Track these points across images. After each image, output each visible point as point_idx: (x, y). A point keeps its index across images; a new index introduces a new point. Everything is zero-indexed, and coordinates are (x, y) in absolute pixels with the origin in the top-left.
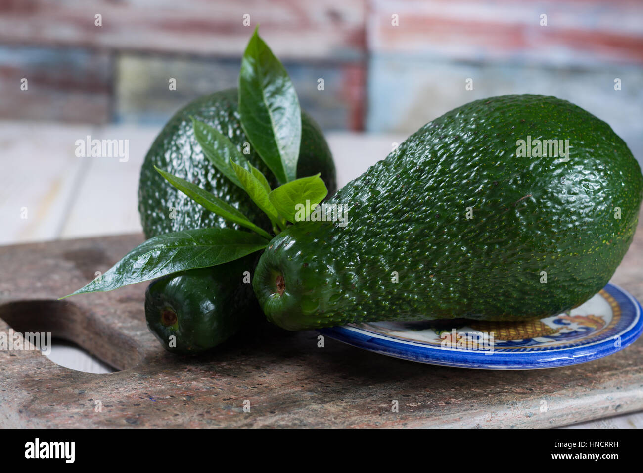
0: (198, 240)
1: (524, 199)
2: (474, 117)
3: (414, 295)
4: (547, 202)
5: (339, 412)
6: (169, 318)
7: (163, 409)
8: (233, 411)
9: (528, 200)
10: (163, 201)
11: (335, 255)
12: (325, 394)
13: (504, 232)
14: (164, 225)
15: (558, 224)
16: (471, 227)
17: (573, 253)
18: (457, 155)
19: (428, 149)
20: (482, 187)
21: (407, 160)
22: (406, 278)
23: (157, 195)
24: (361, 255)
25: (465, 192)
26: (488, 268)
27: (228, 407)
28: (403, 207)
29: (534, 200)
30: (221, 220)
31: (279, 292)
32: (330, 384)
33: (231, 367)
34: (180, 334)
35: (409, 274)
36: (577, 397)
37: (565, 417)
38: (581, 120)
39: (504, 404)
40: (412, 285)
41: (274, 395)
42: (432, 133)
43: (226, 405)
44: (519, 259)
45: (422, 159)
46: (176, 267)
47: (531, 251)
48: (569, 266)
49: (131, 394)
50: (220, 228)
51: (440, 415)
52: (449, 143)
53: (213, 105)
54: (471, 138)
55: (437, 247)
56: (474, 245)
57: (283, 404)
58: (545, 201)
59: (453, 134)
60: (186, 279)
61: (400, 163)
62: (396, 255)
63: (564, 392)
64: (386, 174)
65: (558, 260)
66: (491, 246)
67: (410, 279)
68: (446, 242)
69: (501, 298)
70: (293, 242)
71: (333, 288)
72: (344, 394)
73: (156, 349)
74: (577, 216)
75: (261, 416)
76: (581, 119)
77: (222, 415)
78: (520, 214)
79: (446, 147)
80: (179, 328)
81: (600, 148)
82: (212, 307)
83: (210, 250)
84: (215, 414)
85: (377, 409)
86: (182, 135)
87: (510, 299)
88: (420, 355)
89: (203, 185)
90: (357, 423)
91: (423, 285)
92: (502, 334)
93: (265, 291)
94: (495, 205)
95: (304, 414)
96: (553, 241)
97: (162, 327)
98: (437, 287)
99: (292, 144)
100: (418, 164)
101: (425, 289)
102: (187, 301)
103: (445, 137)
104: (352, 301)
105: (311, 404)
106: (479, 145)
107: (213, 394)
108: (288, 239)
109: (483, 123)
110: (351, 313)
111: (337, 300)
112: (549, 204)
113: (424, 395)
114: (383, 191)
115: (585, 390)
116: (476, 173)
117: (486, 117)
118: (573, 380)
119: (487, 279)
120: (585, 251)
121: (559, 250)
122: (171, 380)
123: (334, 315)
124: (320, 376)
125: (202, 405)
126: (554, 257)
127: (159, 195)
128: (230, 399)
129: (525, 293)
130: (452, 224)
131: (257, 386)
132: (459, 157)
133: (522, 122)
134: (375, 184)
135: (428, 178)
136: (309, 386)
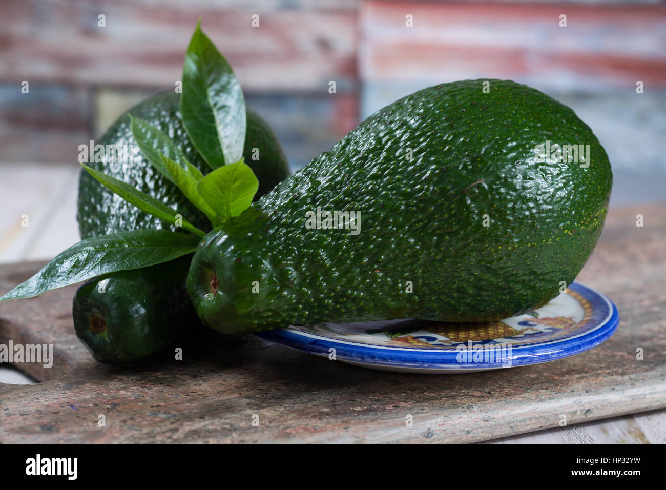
0: (129, 242)
1: (474, 186)
2: (423, 102)
3: (360, 292)
4: (501, 188)
5: (275, 417)
6: (98, 325)
7: (83, 417)
8: (159, 418)
9: (480, 186)
10: (98, 207)
11: (271, 249)
12: (263, 400)
13: (454, 222)
14: (99, 230)
15: (513, 212)
16: (418, 216)
17: (531, 244)
18: (403, 141)
19: (372, 136)
20: (430, 174)
21: (351, 148)
22: (349, 274)
23: (93, 200)
24: (299, 248)
25: (411, 180)
26: (439, 261)
27: (155, 414)
28: (344, 198)
29: (486, 187)
30: (157, 221)
31: (213, 292)
32: (271, 391)
33: (165, 377)
34: (109, 341)
35: (353, 269)
36: (541, 400)
37: (528, 422)
38: (538, 103)
39: (458, 407)
40: (356, 281)
41: (207, 402)
42: (379, 121)
43: (153, 412)
44: (472, 251)
45: (366, 147)
46: (103, 269)
47: (485, 242)
48: (527, 258)
49: (52, 403)
50: (156, 229)
51: (386, 419)
52: (394, 129)
53: (155, 105)
54: (418, 123)
55: (383, 239)
56: (423, 237)
57: (216, 409)
58: (498, 187)
59: (399, 120)
60: (113, 282)
61: (344, 153)
62: (337, 248)
63: (526, 395)
64: (327, 164)
65: (515, 251)
66: (441, 237)
67: (354, 274)
68: (392, 234)
69: (456, 295)
70: (226, 237)
71: (269, 284)
72: (284, 399)
73: (88, 361)
74: (533, 203)
75: (188, 421)
76: (539, 101)
77: (146, 421)
78: (470, 202)
79: (391, 132)
80: (108, 335)
81: (559, 131)
82: (143, 311)
83: (142, 251)
84: (138, 420)
85: (317, 414)
86: (121, 137)
87: (465, 296)
88: (366, 356)
89: (140, 187)
90: (294, 427)
91: (368, 281)
92: (460, 336)
93: (199, 291)
94: (443, 192)
95: (236, 419)
96: (509, 230)
97: (91, 335)
98: (384, 283)
99: (236, 142)
100: (362, 152)
101: (371, 285)
102: (115, 304)
103: (391, 123)
104: (291, 299)
105: (246, 410)
106: (426, 130)
107: (141, 402)
108: (221, 234)
109: (431, 107)
110: (291, 313)
111: (274, 298)
112: (502, 190)
113: (371, 400)
114: (323, 181)
115: (549, 393)
116: (423, 159)
117: (435, 101)
118: (538, 384)
119: (438, 274)
120: (544, 241)
121: (516, 240)
122: (98, 389)
123: (272, 315)
124: (261, 383)
125: (127, 412)
126: (510, 248)
127: (95, 200)
128: (158, 406)
129: (481, 288)
130: (398, 214)
131: (190, 394)
132: (405, 143)
133: (473, 105)
134: (316, 175)
135: (372, 166)
136: (247, 393)
